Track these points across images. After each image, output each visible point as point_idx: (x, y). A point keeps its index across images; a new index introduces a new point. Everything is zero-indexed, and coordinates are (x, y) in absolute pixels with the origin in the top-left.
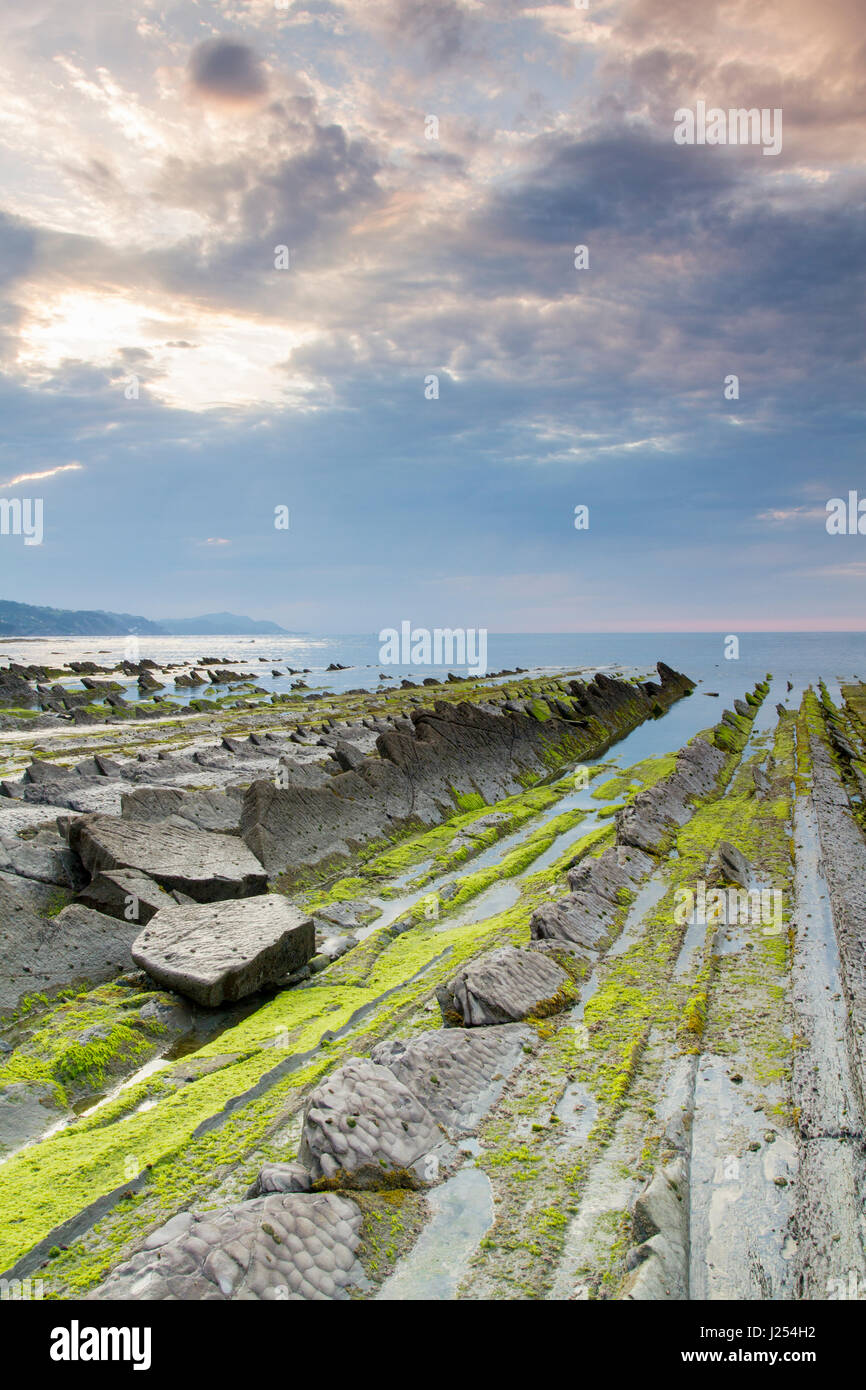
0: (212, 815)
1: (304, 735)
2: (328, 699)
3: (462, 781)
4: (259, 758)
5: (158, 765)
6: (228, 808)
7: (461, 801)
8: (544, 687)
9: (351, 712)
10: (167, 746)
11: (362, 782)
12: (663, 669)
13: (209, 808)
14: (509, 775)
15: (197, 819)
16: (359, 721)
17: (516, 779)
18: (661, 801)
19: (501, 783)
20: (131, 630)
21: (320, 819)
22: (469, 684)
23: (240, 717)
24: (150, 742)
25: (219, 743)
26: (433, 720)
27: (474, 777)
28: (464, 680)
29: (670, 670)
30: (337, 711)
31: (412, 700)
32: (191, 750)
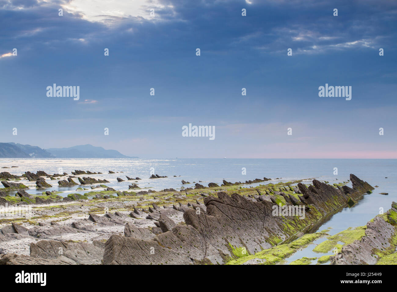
0: (85, 256)
1: (138, 213)
2: (151, 194)
3: (235, 240)
4: (112, 225)
5: (51, 228)
6: (95, 253)
7: (235, 252)
8: (282, 188)
9: (165, 201)
10: (56, 219)
11: (175, 238)
12: (353, 178)
13: (83, 252)
14: (263, 238)
15: (76, 258)
16: (171, 206)
17: (267, 240)
18: (357, 251)
19: (259, 242)
20: (31, 155)
21: (151, 259)
22: (235, 187)
23: (99, 203)
24: (45, 216)
25: (87, 217)
26: (217, 203)
27: (242, 238)
28: (233, 184)
29: (358, 179)
30: (157, 201)
31: (202, 195)
32: (70, 221)
